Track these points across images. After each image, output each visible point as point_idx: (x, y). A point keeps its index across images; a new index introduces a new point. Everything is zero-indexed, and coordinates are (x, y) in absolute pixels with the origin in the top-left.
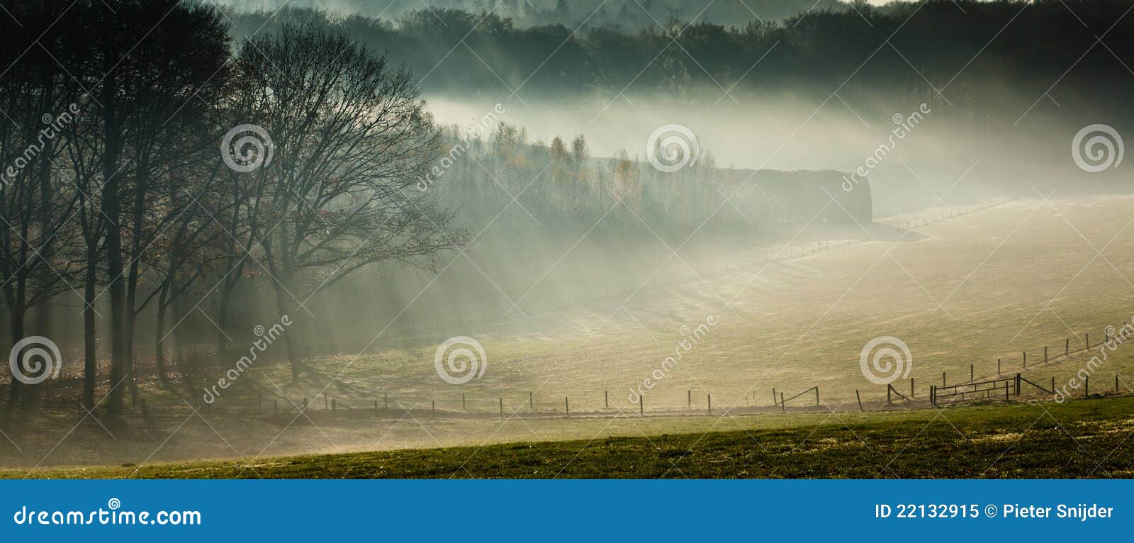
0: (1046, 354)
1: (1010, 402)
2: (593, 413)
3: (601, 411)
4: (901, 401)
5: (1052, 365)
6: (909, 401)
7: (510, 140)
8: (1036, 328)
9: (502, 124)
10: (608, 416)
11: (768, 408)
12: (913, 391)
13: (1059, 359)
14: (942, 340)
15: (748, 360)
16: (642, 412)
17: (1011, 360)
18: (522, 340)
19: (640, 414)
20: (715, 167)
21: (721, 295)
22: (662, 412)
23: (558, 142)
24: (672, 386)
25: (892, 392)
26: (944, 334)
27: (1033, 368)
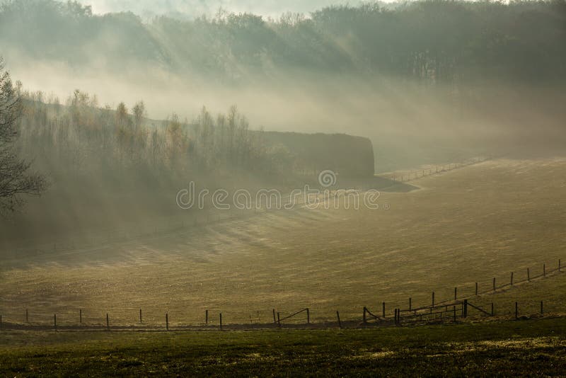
0: (494, 284)
1: (457, 322)
2: (129, 328)
3: (135, 325)
4: (374, 320)
5: (499, 292)
6: (381, 321)
7: (83, 104)
8: (492, 263)
9: (78, 92)
10: (141, 330)
11: (269, 325)
12: (384, 312)
13: (505, 288)
14: (418, 272)
15: (262, 286)
16: (167, 327)
17: (469, 288)
18: (86, 267)
19: (166, 329)
20: (248, 129)
21: (249, 233)
22: (184, 327)
23: (122, 107)
24: (197, 306)
25: (367, 314)
26: (419, 266)
27: (483, 295)
